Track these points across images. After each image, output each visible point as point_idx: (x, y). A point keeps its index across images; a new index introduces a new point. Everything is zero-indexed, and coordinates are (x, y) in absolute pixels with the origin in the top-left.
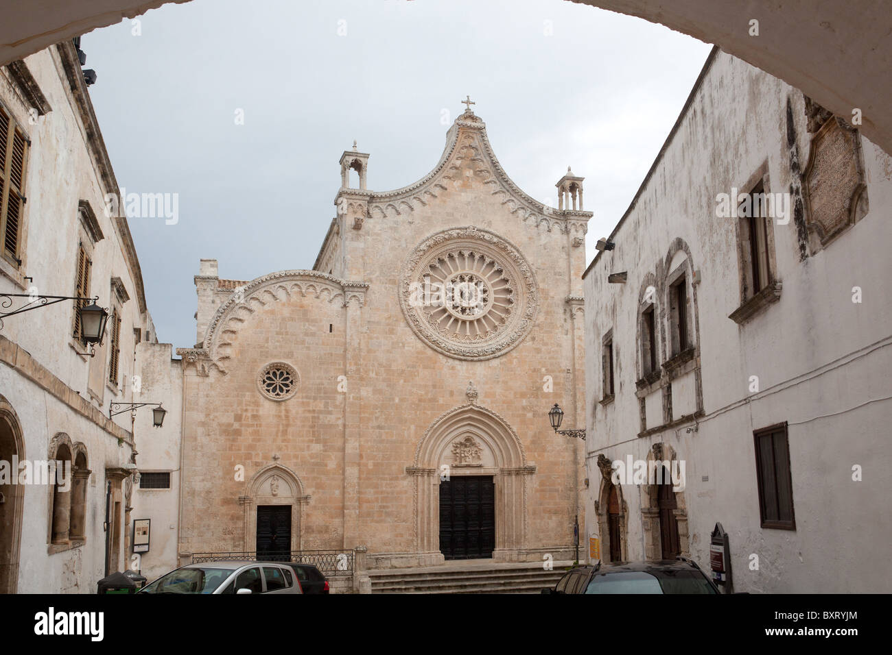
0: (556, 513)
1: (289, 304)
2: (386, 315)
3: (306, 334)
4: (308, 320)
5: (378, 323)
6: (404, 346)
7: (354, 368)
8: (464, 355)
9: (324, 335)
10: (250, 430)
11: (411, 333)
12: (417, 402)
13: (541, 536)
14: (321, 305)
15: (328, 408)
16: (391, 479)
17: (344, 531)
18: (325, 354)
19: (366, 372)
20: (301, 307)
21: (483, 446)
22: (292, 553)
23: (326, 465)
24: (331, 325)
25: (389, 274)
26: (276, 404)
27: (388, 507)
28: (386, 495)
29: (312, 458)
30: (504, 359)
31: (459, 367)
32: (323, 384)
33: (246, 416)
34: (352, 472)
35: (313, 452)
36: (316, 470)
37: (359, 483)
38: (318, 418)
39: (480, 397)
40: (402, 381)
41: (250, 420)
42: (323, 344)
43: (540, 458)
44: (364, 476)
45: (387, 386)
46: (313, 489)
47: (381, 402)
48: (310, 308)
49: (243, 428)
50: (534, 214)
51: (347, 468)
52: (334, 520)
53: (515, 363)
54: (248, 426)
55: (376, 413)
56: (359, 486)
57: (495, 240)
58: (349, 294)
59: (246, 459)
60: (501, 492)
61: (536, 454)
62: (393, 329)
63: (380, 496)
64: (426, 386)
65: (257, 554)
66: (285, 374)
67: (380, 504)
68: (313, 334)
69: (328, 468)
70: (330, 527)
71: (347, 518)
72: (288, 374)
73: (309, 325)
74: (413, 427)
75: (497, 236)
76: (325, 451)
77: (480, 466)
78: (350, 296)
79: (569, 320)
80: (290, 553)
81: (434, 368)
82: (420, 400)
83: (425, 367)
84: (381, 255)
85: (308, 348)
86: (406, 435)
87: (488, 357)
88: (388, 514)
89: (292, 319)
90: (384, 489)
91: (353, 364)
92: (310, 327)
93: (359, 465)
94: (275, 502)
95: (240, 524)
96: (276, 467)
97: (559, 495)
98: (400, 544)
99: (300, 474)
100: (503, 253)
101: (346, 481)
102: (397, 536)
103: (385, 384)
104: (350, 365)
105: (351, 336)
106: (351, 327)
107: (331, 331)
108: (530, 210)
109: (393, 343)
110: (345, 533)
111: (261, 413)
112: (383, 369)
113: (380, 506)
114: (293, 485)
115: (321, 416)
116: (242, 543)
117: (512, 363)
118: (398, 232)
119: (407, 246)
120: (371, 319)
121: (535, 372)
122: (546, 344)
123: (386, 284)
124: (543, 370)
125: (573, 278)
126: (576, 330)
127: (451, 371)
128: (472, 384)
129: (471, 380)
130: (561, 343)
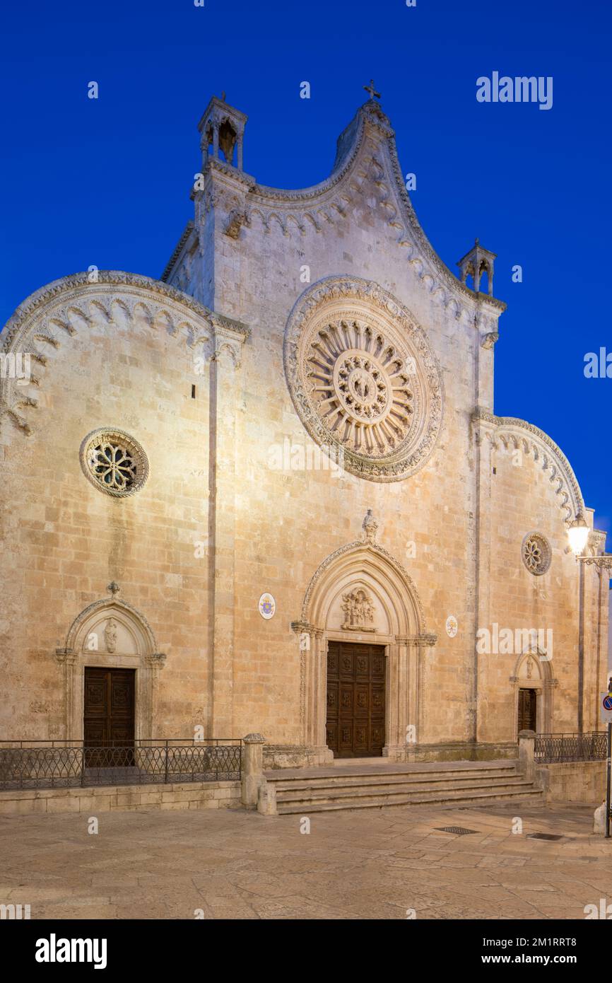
0: (455, 699)
1: (131, 336)
2: (268, 387)
3: (158, 393)
4: (159, 370)
5: (258, 398)
7: (226, 460)
8: (362, 471)
9: (183, 398)
10: (73, 538)
11: (300, 423)
12: (306, 528)
13: (439, 728)
14: (180, 350)
15: (190, 519)
16: (273, 639)
17: (212, 713)
18: (185, 432)
19: (242, 471)
20: (150, 346)
21: (376, 603)
22: (137, 744)
23: (187, 609)
24: (194, 387)
25: (272, 326)
26: (112, 499)
27: (268, 679)
28: (266, 661)
29: (167, 595)
30: (405, 485)
31: (355, 487)
32: (183, 480)
33: (65, 513)
34: (224, 621)
35: (167, 586)
36: (173, 615)
37: (233, 640)
38: (176, 532)
39: (379, 532)
40: (287, 495)
41: (72, 520)
42: (182, 415)
43: (440, 626)
44: (238, 630)
45: (269, 498)
46: (169, 645)
47: (260, 521)
48: (163, 350)
49: (60, 534)
50: (443, 290)
51: (216, 616)
52: (198, 695)
53: (417, 494)
54: (71, 531)
55: (255, 537)
56: (233, 644)
58: (220, 340)
59: (67, 587)
60: (395, 668)
61: (436, 620)
62: (277, 413)
63: (259, 662)
64: (317, 506)
65: (85, 744)
66: (125, 454)
67: (259, 674)
68: (168, 395)
69: (191, 614)
70: (194, 705)
71: (217, 692)
72: (128, 455)
73: (162, 378)
74: (301, 564)
75: (401, 307)
76: (185, 586)
77: (373, 631)
78: (221, 343)
79: (474, 447)
80: (132, 744)
81: (326, 483)
82: (310, 526)
85: (161, 417)
86: (292, 573)
87: (389, 478)
88: (269, 690)
89: (136, 363)
90: (264, 652)
91: (225, 454)
92: (164, 382)
93: (233, 612)
94: (112, 662)
95: (59, 695)
96: (114, 604)
97: (457, 676)
98: (284, 734)
99: (151, 619)
101: (216, 636)
102: (279, 723)
103: (267, 494)
104: (221, 455)
105: (223, 410)
106: (222, 394)
107: (193, 395)
109: (277, 434)
110: (215, 716)
111: (89, 511)
112: (263, 471)
113: (260, 677)
114: (139, 635)
115: (180, 531)
116: (62, 727)
117: (413, 492)
118: (283, 264)
119: (295, 288)
120: (249, 391)
121: (437, 509)
122: (449, 474)
123: (268, 339)
124: (446, 508)
125: (481, 390)
126: (481, 462)
127: (347, 490)
128: (372, 513)
129: (370, 508)
130: (465, 477)
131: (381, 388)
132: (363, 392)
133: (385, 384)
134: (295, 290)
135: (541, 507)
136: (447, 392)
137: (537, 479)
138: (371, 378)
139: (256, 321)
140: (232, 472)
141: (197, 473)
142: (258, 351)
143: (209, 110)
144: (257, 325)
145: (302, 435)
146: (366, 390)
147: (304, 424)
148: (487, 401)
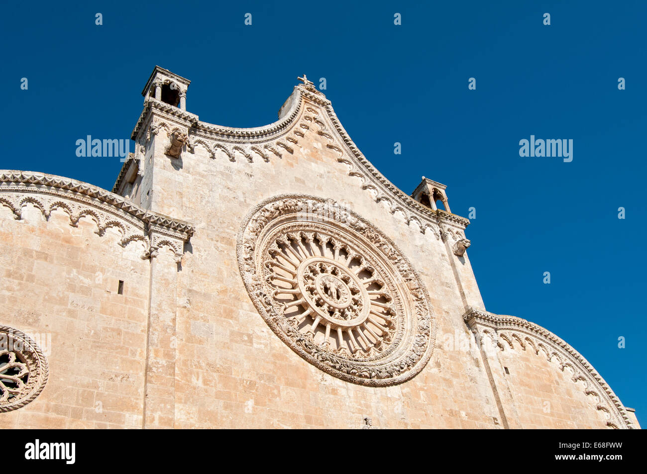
1: (43, 232)
2: (219, 286)
3: (72, 288)
4: (77, 266)
5: (206, 296)
6: (251, 341)
7: (163, 362)
8: (348, 373)
9: (106, 295)
11: (262, 321)
14: (107, 247)
18: (105, 329)
19: (186, 375)
20: (67, 242)
24: (121, 282)
25: (220, 230)
30: (405, 388)
31: (343, 392)
32: (97, 387)
40: (250, 403)
42: (103, 310)
45: (226, 408)
48: (84, 246)
50: (401, 209)
53: (422, 397)
57: (363, 225)
58: (158, 238)
62: (232, 311)
64: (293, 416)
68: (86, 291)
72: (18, 359)
73: (78, 272)
75: (363, 221)
78: (158, 241)
81: (304, 387)
83: (289, 384)
84: (208, 202)
85: (72, 313)
87: (383, 380)
89: (45, 257)
91: (161, 354)
92: (82, 278)
100: (374, 246)
103: (222, 403)
104: (156, 356)
105: (160, 305)
106: (158, 290)
107: (120, 292)
108: (396, 203)
109: (232, 333)
112: (215, 375)
117: (418, 396)
118: (231, 181)
119: (245, 200)
120: (194, 288)
121: (453, 415)
122: (456, 375)
123: (217, 241)
124: (463, 414)
125: (466, 292)
126: (489, 360)
127: (332, 396)
128: (369, 422)
129: (365, 416)
130: (475, 378)
131: (354, 292)
132: (335, 295)
133: (358, 288)
134: (245, 202)
135: (573, 409)
136: (430, 294)
137: (557, 378)
138: (342, 283)
139: (203, 224)
140: (170, 375)
141: (119, 379)
142: (205, 251)
143: (154, 76)
144: (203, 229)
145: (265, 334)
146: (337, 294)
147: (267, 322)
148: (476, 302)
